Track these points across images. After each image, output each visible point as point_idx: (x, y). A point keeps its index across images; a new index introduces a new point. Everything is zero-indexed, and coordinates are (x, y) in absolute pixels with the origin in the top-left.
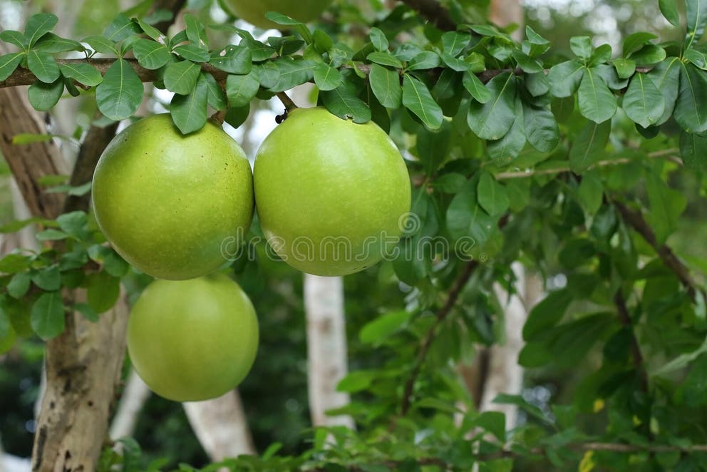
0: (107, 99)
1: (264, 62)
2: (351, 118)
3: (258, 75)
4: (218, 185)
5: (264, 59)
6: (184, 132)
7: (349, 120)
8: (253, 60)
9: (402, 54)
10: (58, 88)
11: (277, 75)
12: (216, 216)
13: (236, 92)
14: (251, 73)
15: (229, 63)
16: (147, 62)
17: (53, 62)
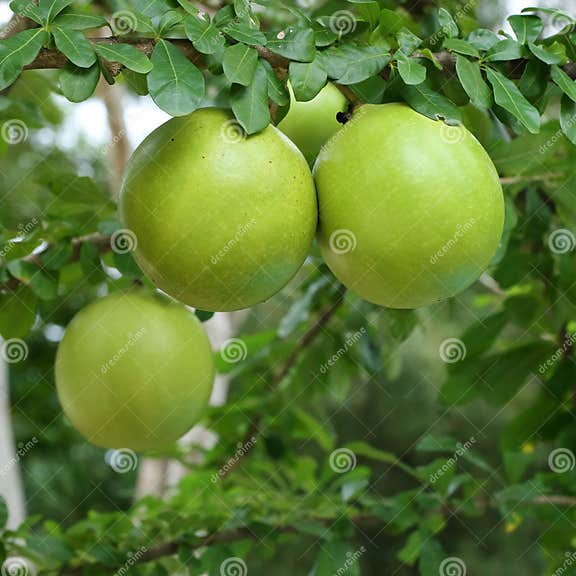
0: (163, 88)
1: (326, 47)
2: (442, 119)
3: (323, 63)
4: (288, 197)
5: (328, 44)
6: (248, 131)
7: (441, 121)
8: (317, 44)
9: (475, 41)
10: (94, 74)
11: (343, 64)
12: (285, 235)
13: (301, 83)
14: (316, 60)
15: (290, 47)
16: (203, 45)
17: (84, 42)
